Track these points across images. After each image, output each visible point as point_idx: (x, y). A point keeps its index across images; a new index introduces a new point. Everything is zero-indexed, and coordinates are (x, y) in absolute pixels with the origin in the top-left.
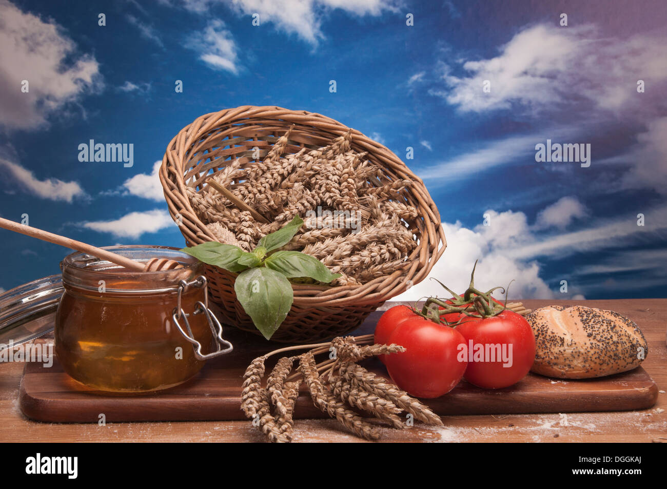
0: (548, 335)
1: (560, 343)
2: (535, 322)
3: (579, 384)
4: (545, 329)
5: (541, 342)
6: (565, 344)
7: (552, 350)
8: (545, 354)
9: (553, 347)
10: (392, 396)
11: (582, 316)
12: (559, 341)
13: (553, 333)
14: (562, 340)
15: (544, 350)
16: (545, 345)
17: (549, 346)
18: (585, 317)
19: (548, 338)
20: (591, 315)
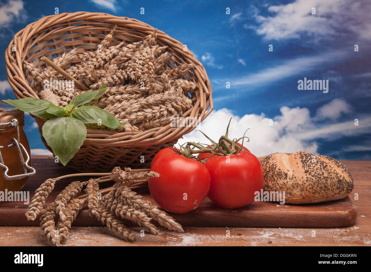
0: (276, 171)
1: (284, 177)
2: (268, 162)
3: (297, 207)
4: (275, 167)
5: (271, 176)
6: (288, 178)
7: (278, 182)
8: (273, 184)
9: (279, 179)
10: (145, 209)
11: (302, 158)
12: (284, 175)
13: (279, 170)
14: (286, 175)
15: (272, 182)
16: (274, 178)
17: (276, 179)
18: (304, 159)
19: (276, 173)
20: (309, 157)
